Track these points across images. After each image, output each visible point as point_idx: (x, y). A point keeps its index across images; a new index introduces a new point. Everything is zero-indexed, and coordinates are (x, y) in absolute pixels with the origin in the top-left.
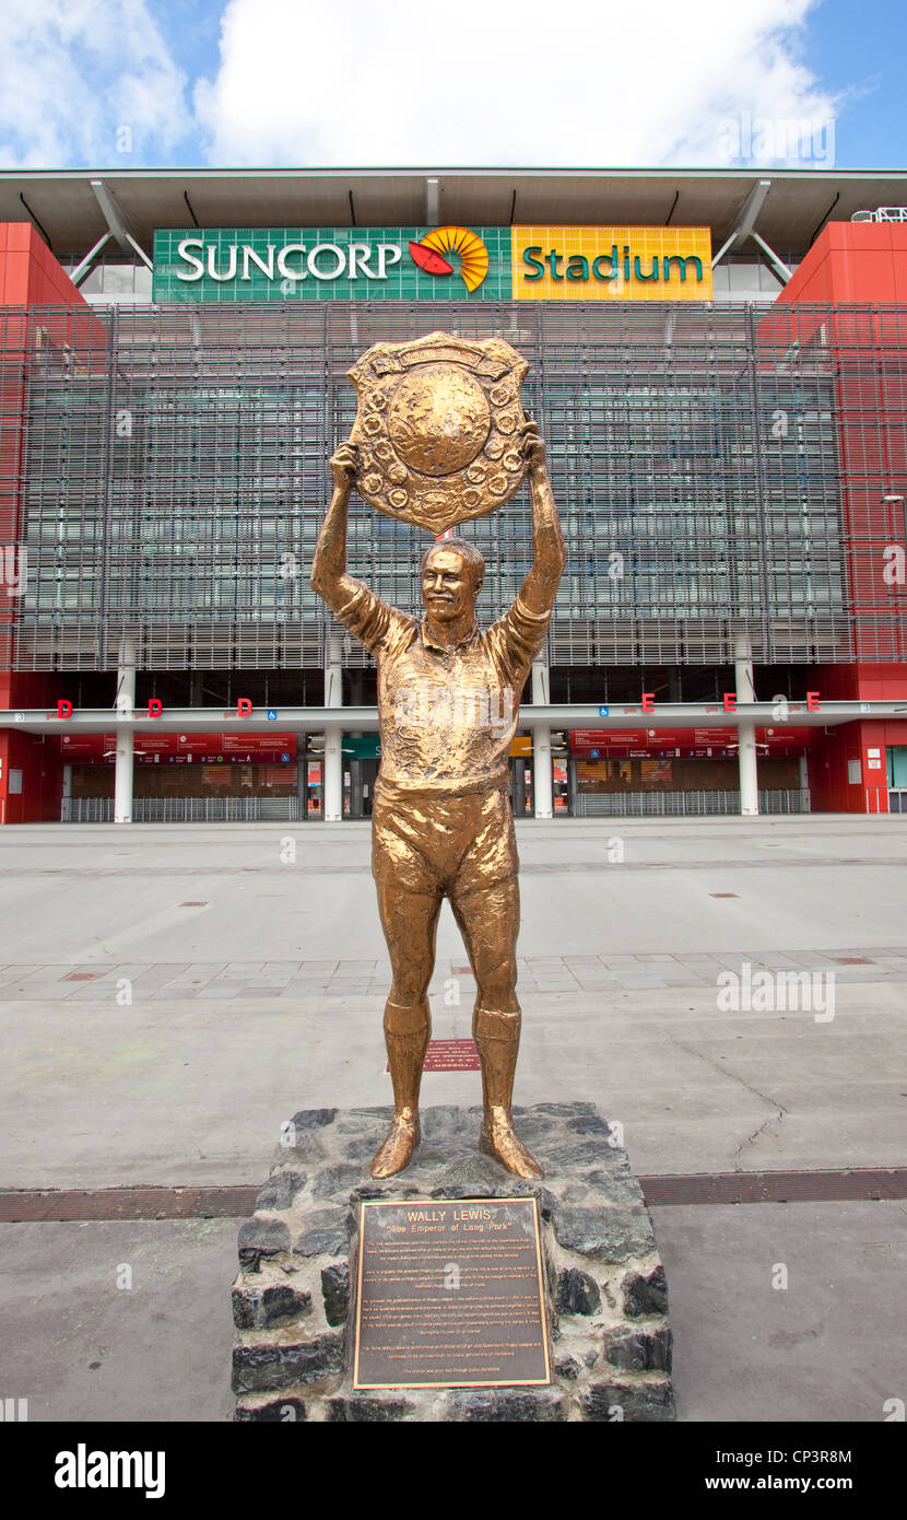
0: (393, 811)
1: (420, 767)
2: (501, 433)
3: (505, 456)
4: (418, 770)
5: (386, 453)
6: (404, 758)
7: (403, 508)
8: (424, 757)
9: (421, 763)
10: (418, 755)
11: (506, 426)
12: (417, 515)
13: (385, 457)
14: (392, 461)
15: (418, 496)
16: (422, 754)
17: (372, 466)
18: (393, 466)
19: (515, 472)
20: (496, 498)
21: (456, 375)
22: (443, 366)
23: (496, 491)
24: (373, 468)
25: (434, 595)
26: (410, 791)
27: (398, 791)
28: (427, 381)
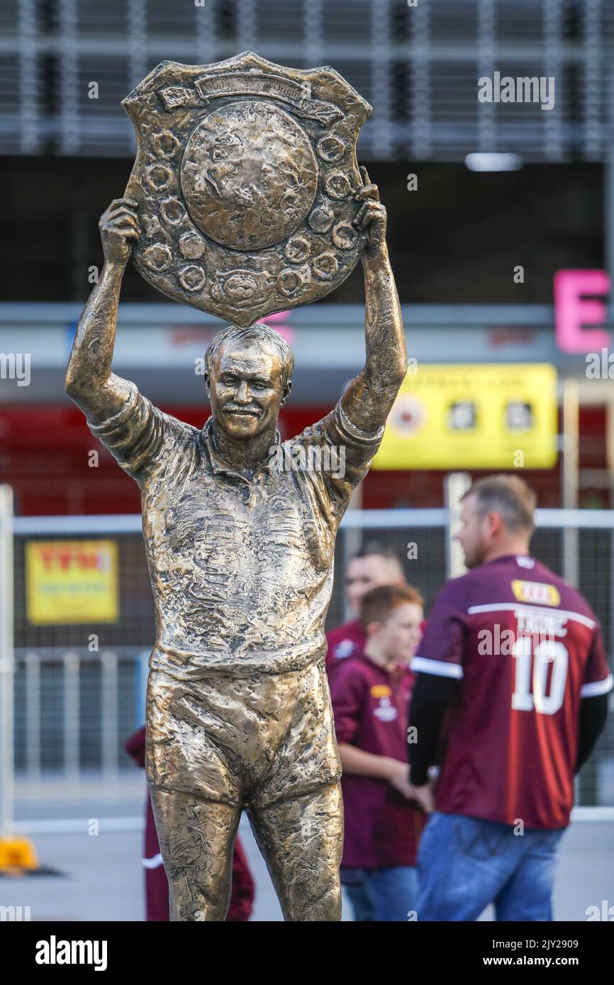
0: (186, 695)
1: (223, 637)
2: (330, 197)
3: (336, 228)
4: (220, 641)
5: (176, 217)
6: (199, 625)
7: (199, 292)
8: (228, 623)
9: (223, 632)
10: (220, 621)
11: (337, 190)
12: (217, 302)
13: (175, 222)
14: (185, 229)
15: (220, 277)
16: (224, 620)
17: (158, 234)
18: (185, 235)
19: (348, 250)
20: (322, 284)
21: (274, 117)
22: (257, 103)
23: (322, 274)
24: (159, 237)
25: (235, 408)
26: (212, 669)
27: (192, 669)
28: (233, 123)
